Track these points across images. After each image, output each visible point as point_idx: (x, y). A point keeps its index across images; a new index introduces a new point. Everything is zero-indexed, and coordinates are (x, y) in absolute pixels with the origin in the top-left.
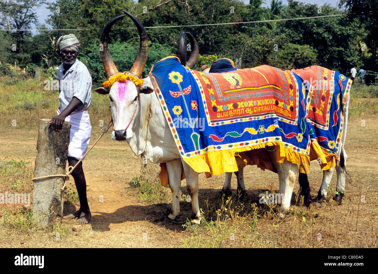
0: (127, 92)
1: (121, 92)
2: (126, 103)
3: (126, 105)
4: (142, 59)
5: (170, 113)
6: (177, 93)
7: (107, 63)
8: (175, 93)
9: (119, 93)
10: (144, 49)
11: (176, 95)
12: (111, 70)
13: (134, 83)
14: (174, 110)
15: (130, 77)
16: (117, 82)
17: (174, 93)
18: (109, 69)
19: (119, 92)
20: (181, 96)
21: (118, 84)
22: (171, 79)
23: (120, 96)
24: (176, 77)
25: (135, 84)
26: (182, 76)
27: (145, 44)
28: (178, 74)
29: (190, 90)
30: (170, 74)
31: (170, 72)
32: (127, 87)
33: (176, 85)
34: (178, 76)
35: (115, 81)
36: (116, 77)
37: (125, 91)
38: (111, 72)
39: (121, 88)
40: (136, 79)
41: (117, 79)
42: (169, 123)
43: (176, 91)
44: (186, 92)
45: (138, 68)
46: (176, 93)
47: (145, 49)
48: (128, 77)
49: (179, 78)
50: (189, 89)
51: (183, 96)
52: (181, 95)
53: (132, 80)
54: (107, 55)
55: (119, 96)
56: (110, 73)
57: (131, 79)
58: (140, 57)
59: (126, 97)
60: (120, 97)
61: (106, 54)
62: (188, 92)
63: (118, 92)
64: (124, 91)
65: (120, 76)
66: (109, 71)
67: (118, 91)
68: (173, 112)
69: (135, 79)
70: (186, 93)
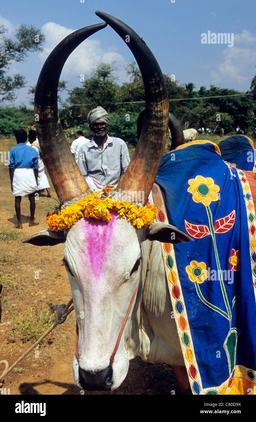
0: (110, 248)
1: (94, 250)
2: (109, 282)
3: (110, 288)
4: (152, 151)
5: (180, 276)
6: (201, 229)
7: (57, 164)
8: (195, 228)
9: (90, 253)
10: (157, 125)
11: (199, 232)
12: (66, 182)
13: (132, 221)
14: (189, 269)
15: (119, 207)
16: (82, 219)
17: (193, 227)
18: (62, 182)
19: (90, 249)
20: (210, 238)
21: (87, 227)
22: (191, 192)
23: (92, 261)
24: (203, 190)
25: (136, 227)
26: (218, 188)
27: (160, 111)
28: (209, 182)
29: (231, 222)
30: (190, 181)
31: (192, 175)
32: (111, 234)
33: (201, 207)
34: (209, 187)
35: (78, 219)
36: (80, 208)
37: (106, 246)
38: (67, 189)
39: (95, 236)
40: (138, 213)
41: (83, 211)
42: (174, 301)
43: (199, 223)
44: (221, 227)
45: (140, 177)
46: (197, 226)
47: (162, 125)
48: (114, 207)
49: (211, 192)
50: (230, 219)
51: (214, 239)
52: (209, 234)
53: (126, 213)
54: (54, 142)
55: (90, 264)
56: (65, 193)
57: (122, 212)
58: (145, 146)
59: (109, 263)
60: (92, 266)
61: (53, 138)
62: (226, 226)
63: (87, 252)
64: (103, 247)
65: (92, 206)
66: (63, 187)
67: (85, 247)
68: (187, 275)
69: (133, 210)
70: (221, 230)
